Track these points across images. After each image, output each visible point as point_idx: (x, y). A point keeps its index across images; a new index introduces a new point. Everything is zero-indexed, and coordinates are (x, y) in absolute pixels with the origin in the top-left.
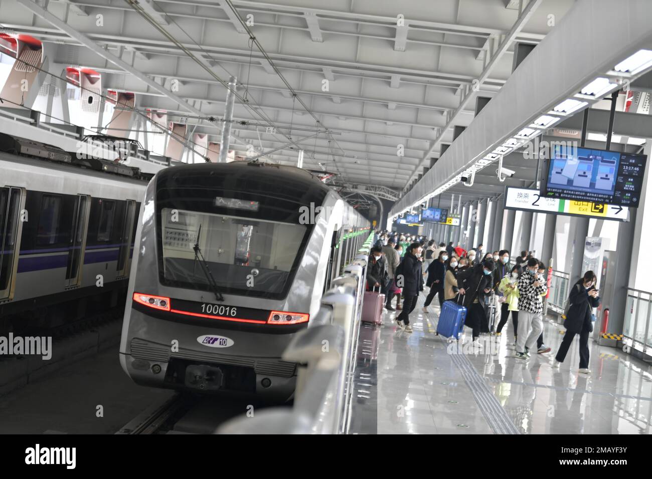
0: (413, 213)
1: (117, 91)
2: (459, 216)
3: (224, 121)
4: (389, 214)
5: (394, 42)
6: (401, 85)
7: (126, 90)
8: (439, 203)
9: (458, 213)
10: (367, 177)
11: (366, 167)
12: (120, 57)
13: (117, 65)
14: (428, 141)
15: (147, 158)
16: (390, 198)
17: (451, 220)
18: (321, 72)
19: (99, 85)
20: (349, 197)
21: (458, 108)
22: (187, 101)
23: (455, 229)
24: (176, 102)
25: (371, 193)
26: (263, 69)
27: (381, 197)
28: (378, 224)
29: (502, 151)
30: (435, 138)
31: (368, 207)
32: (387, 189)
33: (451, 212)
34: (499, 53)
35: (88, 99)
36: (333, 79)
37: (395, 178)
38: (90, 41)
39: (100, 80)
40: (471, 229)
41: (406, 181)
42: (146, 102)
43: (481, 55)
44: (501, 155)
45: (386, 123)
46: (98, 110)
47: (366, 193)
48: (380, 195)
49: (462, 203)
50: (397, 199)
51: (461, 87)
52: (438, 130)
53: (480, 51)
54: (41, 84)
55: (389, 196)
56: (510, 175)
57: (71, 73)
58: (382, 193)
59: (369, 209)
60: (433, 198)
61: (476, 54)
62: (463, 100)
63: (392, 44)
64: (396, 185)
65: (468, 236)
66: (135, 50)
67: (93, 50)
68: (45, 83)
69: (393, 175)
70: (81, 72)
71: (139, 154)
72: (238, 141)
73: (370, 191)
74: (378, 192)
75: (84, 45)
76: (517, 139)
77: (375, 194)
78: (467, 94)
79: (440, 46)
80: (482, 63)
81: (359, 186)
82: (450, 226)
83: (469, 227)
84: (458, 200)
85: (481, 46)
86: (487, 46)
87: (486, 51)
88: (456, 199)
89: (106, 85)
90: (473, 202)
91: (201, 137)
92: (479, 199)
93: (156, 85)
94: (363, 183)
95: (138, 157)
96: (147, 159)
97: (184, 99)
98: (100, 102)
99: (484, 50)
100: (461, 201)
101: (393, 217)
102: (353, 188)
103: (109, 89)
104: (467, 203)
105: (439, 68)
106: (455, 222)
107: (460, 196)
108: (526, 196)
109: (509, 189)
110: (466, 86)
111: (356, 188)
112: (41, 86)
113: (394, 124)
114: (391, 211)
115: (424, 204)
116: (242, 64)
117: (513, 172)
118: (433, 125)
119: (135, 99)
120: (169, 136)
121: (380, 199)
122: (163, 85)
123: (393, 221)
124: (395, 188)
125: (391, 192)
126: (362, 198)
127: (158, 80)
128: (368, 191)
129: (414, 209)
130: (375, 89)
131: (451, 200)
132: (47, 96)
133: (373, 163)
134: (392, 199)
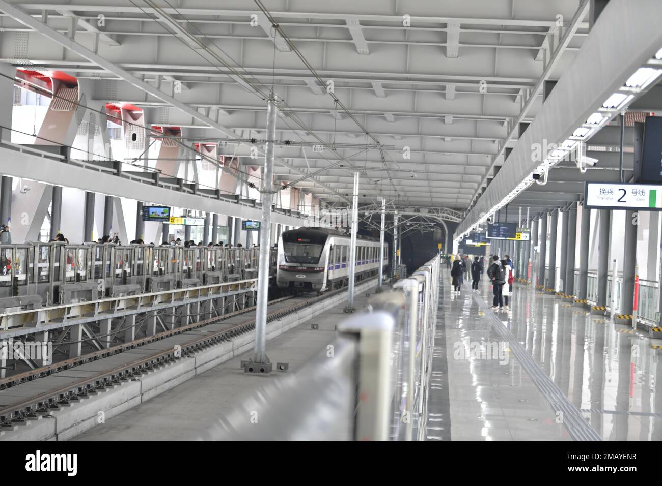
0: (479, 231)
1: (162, 126)
2: (529, 230)
3: (266, 141)
4: (455, 235)
5: (445, 48)
6: (457, 96)
7: (170, 124)
8: (506, 219)
9: (527, 227)
10: (428, 200)
11: (427, 189)
12: (159, 88)
13: (156, 96)
14: (490, 156)
15: (194, 191)
16: (454, 219)
17: (520, 235)
18: (371, 89)
19: (142, 121)
20: (411, 221)
21: (519, 116)
22: (234, 131)
23: (524, 245)
24: (224, 133)
25: (434, 215)
26: (309, 90)
27: (444, 219)
28: (443, 246)
29: (581, 136)
30: (496, 152)
31: (432, 230)
32: (450, 211)
33: (520, 226)
34: (560, 49)
35: (131, 137)
36: (384, 95)
37: (458, 198)
38: (124, 72)
39: (143, 116)
40: (541, 245)
41: (469, 201)
42: (193, 135)
43: (540, 55)
44: (580, 140)
45: (443, 139)
46: (142, 147)
47: (429, 215)
48: (443, 217)
49: (530, 217)
50: (461, 220)
51: (521, 93)
52: (500, 143)
53: (538, 50)
54: (79, 122)
55: (453, 217)
56: (593, 164)
57: (113, 111)
58: (445, 215)
59: (433, 232)
60: (499, 210)
61: (534, 54)
62: (525, 106)
63: (443, 50)
64: (459, 206)
65: (539, 251)
66: (173, 79)
67: (128, 81)
68: (84, 121)
69: (455, 195)
70: (123, 109)
71: (184, 188)
72: (293, 171)
73: (434, 214)
74: (441, 214)
75: (122, 79)
76: (602, 112)
77: (438, 216)
78: (527, 99)
79: (495, 48)
80: (542, 63)
81: (421, 210)
82: (519, 242)
83: (539, 243)
84: (527, 214)
85: (540, 45)
86: (546, 44)
87: (546, 49)
88: (524, 213)
89: (149, 121)
90: (542, 214)
91: (254, 170)
92: (548, 210)
93: (200, 116)
94: (425, 206)
95: (184, 191)
96: (194, 193)
97: (232, 130)
98: (144, 139)
99: (543, 49)
100: (529, 214)
101: (459, 238)
102: (415, 211)
103: (153, 125)
104: (536, 216)
105: (496, 73)
106: (524, 237)
107: (529, 208)
108: (610, 192)
109: (590, 185)
110: (526, 90)
111: (418, 212)
112: (80, 125)
113: (452, 140)
114: (456, 232)
115: (490, 218)
116: (288, 87)
117: (596, 161)
118: (493, 137)
119: (181, 133)
120: (221, 170)
121: (444, 221)
122: (208, 116)
123: (459, 242)
124: (459, 209)
125: (455, 213)
126: (424, 221)
127: (202, 111)
128: (431, 214)
129: (480, 226)
130: (429, 102)
131: (519, 214)
132: (87, 134)
133: (434, 183)
134: (456, 220)
